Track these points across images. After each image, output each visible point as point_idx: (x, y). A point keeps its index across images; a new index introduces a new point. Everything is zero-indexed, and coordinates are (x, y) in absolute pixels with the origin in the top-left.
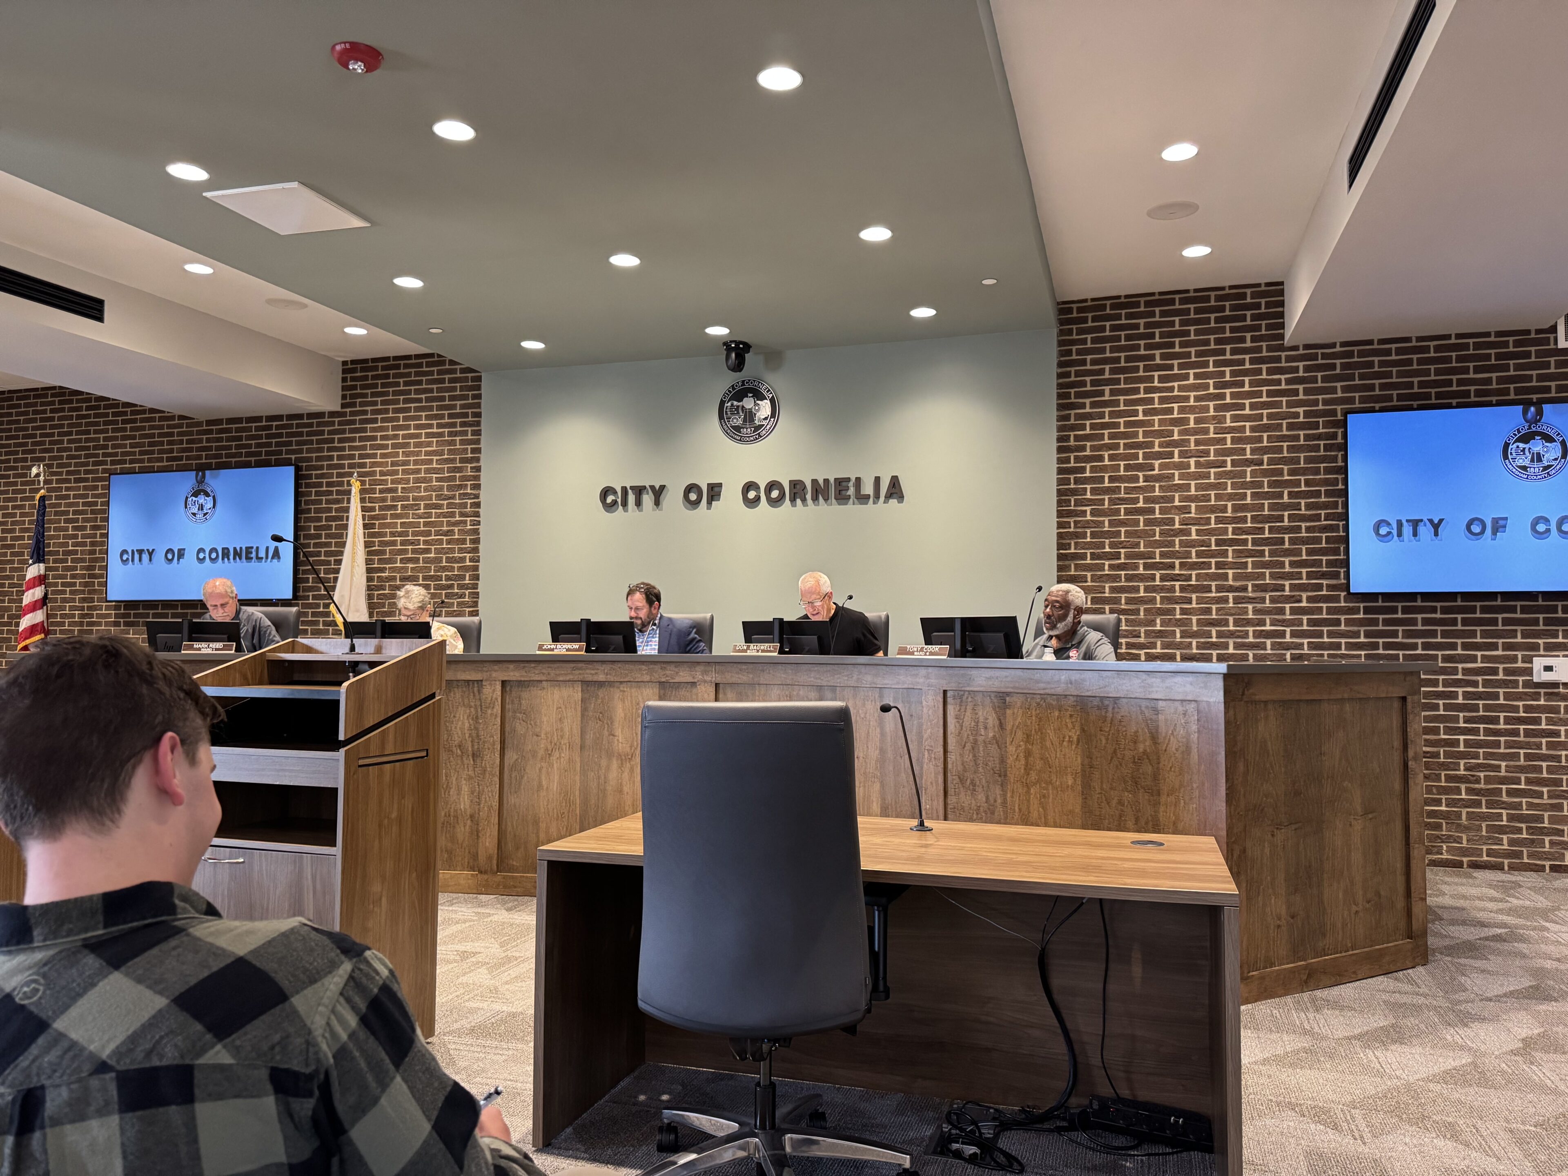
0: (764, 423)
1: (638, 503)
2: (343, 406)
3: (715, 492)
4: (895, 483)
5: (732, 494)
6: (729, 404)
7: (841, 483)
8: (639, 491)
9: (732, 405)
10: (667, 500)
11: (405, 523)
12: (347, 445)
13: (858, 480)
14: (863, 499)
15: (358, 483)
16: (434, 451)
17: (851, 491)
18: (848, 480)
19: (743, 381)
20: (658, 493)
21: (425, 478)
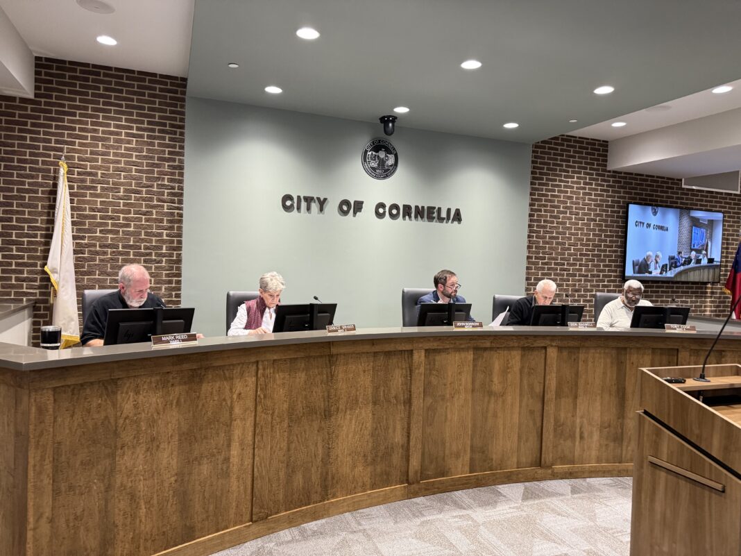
0: (391, 168)
1: (309, 209)
2: (36, 95)
3: (358, 206)
4: (458, 213)
5: (368, 209)
6: (370, 153)
7: (431, 209)
8: (309, 200)
9: (372, 154)
10: (327, 208)
11: (105, 202)
12: (42, 130)
13: (439, 209)
14: (441, 219)
15: (65, 166)
16: (133, 148)
17: (435, 215)
18: (435, 208)
19: (380, 141)
20: (322, 203)
21: (125, 168)
